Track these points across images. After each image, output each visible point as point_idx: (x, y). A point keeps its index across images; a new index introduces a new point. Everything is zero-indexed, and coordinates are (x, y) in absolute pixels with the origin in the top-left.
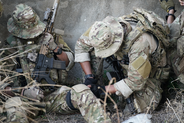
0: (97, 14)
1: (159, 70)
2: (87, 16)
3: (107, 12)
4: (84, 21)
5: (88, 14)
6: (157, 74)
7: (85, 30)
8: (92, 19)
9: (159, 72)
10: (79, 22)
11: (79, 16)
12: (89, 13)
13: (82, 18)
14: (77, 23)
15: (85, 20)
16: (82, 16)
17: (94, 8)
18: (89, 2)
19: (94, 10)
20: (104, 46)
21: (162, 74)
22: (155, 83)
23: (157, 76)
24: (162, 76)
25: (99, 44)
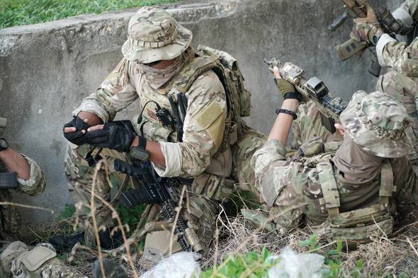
0: (60, 98)
1: (215, 181)
2: (44, 103)
3: (79, 91)
4: (38, 114)
5: (44, 100)
6: (210, 187)
7: (42, 131)
8: (54, 108)
9: (213, 185)
10: (29, 118)
11: (27, 106)
12: (46, 98)
13: (33, 108)
14: (25, 119)
15: (40, 111)
16: (34, 104)
17: (53, 87)
18: (41, 76)
19: (54, 91)
20: (159, 38)
21: (219, 190)
22: (203, 207)
23: (208, 193)
24: (218, 194)
25: (150, 30)
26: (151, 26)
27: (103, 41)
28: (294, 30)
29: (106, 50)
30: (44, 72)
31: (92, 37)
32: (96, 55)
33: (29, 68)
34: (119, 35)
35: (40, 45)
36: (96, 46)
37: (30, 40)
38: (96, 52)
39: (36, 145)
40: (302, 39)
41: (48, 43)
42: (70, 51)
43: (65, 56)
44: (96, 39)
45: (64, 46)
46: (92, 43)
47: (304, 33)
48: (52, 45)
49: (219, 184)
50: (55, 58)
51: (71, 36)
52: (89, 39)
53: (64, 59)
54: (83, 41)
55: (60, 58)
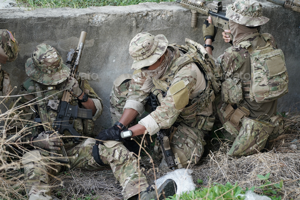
0: (127, 54)
1: (202, 119)
2: (117, 56)
4: (112, 62)
6: (199, 123)
7: (114, 72)
8: (122, 60)
9: (202, 122)
10: (107, 64)
11: (107, 57)
12: (118, 53)
13: (110, 58)
14: (104, 64)
15: (114, 61)
16: (111, 56)
17: (124, 47)
18: (118, 40)
19: (124, 50)
20: (142, 54)
21: (205, 124)
22: (197, 134)
23: (199, 126)
24: (205, 127)
25: (136, 50)
26: (137, 47)
27: (158, 23)
28: (275, 28)
29: (159, 29)
30: (120, 38)
31: (152, 20)
32: (153, 31)
33: (112, 35)
34: (169, 20)
35: (120, 22)
36: (154, 25)
37: (114, 18)
38: (153, 29)
39: (109, 80)
40: (279, 34)
41: (125, 21)
42: (137, 27)
43: (134, 29)
44: (154, 21)
45: (134, 23)
46: (152, 23)
47: (281, 30)
48: (127, 22)
49: (205, 121)
50: (128, 30)
51: (139, 18)
52: (150, 21)
53: (133, 31)
54: (146, 22)
55: (131, 31)
